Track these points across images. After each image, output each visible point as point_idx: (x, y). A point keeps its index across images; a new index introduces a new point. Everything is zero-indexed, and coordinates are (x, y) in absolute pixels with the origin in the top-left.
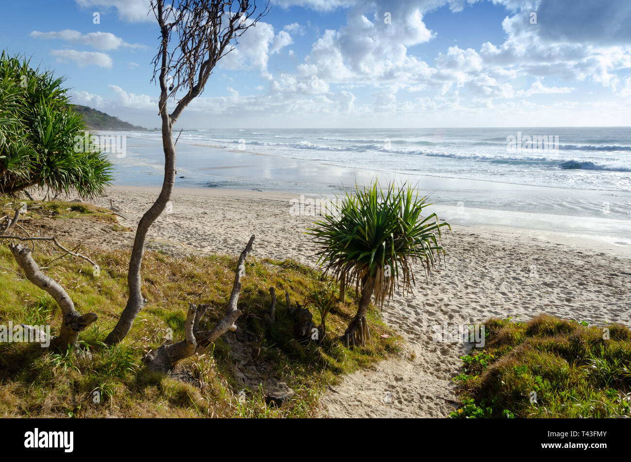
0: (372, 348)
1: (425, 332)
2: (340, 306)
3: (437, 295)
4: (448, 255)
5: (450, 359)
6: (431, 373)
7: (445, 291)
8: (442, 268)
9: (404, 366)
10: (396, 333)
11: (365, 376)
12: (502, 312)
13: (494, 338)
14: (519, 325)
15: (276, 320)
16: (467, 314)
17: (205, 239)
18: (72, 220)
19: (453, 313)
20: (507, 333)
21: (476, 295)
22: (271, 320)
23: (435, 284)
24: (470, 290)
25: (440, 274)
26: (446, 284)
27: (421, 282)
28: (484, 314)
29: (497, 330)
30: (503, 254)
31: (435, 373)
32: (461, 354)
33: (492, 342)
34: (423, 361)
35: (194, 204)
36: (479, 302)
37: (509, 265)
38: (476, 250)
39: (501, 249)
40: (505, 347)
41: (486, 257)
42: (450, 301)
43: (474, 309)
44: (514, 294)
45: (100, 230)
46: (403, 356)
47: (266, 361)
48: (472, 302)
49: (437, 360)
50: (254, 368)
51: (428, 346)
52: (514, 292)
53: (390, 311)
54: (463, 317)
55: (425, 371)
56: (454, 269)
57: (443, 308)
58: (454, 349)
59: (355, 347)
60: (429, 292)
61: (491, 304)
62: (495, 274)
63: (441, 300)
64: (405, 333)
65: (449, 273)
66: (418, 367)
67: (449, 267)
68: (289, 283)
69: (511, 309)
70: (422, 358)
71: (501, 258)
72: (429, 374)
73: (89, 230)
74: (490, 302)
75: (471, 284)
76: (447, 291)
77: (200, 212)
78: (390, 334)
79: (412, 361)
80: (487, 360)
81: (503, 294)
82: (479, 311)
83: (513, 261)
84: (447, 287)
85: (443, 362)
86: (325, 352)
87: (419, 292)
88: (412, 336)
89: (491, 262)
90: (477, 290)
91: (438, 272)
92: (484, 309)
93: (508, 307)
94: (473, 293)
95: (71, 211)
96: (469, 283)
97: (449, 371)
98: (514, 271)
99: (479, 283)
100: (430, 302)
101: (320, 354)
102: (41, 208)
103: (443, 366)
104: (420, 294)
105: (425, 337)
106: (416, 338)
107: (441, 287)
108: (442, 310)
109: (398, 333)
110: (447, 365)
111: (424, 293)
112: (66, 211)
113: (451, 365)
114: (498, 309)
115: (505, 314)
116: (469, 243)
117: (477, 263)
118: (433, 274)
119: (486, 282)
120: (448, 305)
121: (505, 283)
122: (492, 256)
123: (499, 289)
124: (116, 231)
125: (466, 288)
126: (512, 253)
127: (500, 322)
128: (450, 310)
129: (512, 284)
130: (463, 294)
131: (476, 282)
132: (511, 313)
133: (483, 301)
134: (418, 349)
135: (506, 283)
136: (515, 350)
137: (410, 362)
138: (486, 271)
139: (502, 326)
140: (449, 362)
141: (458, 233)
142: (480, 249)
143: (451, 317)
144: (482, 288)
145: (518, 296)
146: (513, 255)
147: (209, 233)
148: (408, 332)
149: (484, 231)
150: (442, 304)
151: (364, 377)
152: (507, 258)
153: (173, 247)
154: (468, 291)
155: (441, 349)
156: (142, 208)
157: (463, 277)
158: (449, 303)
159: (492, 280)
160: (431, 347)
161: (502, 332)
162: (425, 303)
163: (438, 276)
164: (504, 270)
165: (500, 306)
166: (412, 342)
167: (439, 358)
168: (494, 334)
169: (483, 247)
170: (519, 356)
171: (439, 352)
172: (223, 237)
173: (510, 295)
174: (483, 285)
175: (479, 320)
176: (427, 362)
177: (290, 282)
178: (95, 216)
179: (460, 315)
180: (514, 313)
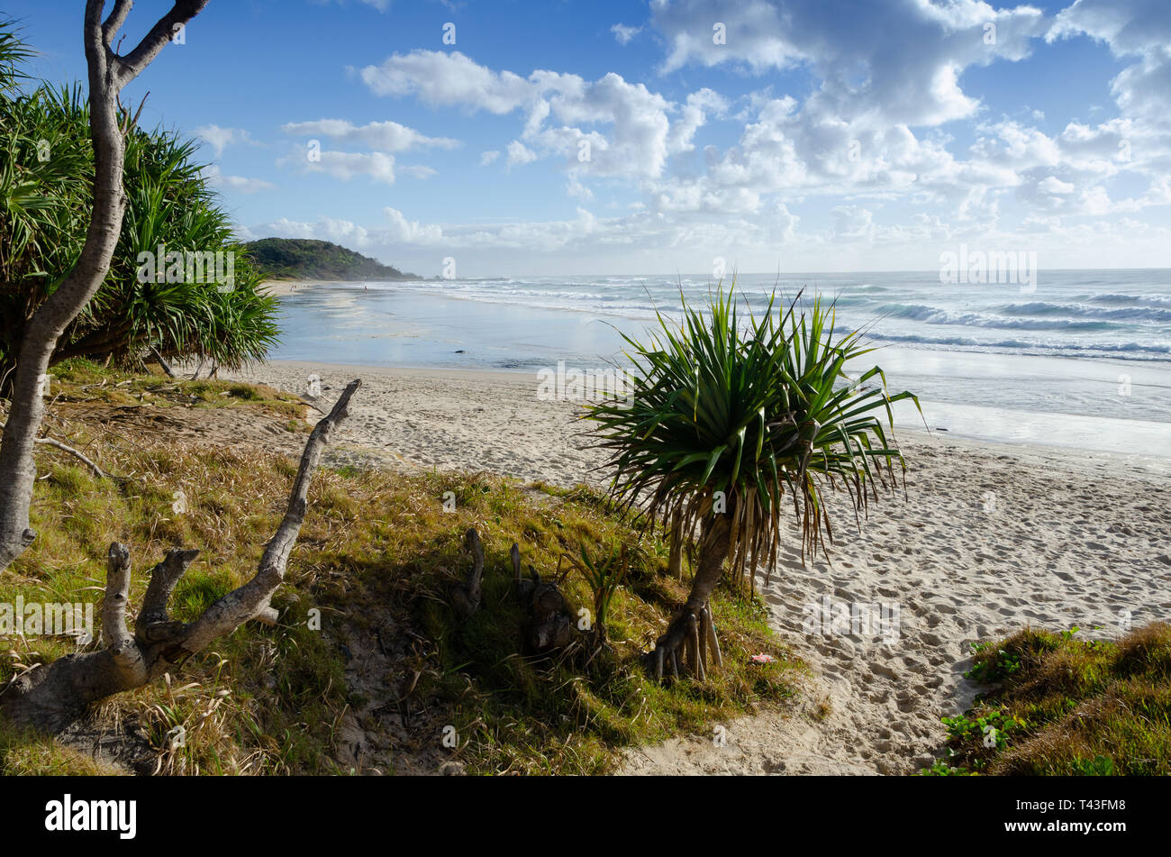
0: (719, 685)
1: (865, 652)
2: (667, 585)
3: (910, 572)
4: (947, 494)
5: (917, 722)
6: (866, 756)
7: (929, 565)
8: (929, 519)
9: (795, 733)
10: (795, 652)
11: (688, 753)
12: (1057, 616)
13: (1033, 676)
14: (1096, 648)
15: (483, 605)
16: (973, 618)
17: (451, 450)
18: (219, 411)
19: (938, 614)
20: (1065, 666)
21: (1000, 576)
22: (470, 606)
23: (908, 552)
24: (987, 565)
25: (923, 530)
26: (934, 551)
27: (877, 546)
28: (1013, 618)
29: (1039, 657)
30: (1069, 496)
31: (876, 755)
32: (946, 710)
33: (1026, 685)
34: (849, 723)
35: (466, 394)
36: (1004, 592)
37: (1082, 519)
38: (1008, 487)
39: (1063, 486)
40: (1058, 699)
41: (1030, 502)
42: (936, 587)
43: (992, 606)
44: (1090, 578)
45: (263, 429)
46: (798, 709)
47: (435, 704)
48: (989, 590)
49: (885, 721)
50: (398, 719)
51: (869, 686)
52: (1089, 575)
53: (791, 602)
54: (961, 624)
55: (850, 750)
56: (956, 521)
57: (917, 601)
58: (930, 698)
59: (677, 681)
60: (892, 566)
61: (1034, 597)
62: (1049, 536)
63: (917, 584)
64: (817, 654)
65: (944, 530)
66: (834, 736)
67: (946, 519)
68: (557, 530)
69: (1079, 611)
70: (850, 714)
71: (1062, 504)
72: (859, 758)
73: (242, 429)
74: (1031, 593)
75: (991, 553)
76: (934, 567)
77: (472, 408)
78: (777, 654)
79: (819, 720)
80: (1007, 732)
81: (1065, 576)
82: (1003, 611)
83: (1091, 510)
84: (936, 557)
85: (898, 728)
86: (594, 689)
87: (869, 565)
88: (833, 661)
89: (1040, 512)
90: (1003, 567)
91: (920, 526)
92: (1014, 608)
93: (1073, 605)
94: (993, 572)
95: (229, 396)
96: (985, 550)
97: (911, 751)
98: (1092, 531)
99: (1009, 553)
100: (890, 588)
101: (575, 694)
102: (177, 390)
103: (898, 738)
104: (870, 570)
105: (864, 664)
106: (843, 666)
107: (920, 557)
108: (914, 607)
109: (798, 654)
110: (908, 737)
111: (881, 568)
112: (220, 397)
113: (919, 736)
114: (1050, 610)
115: (1066, 621)
116: (994, 474)
117: (1009, 513)
118: (907, 531)
119: (1027, 552)
120: (931, 595)
121: (1069, 554)
122: (1043, 500)
123: (1054, 567)
124: (293, 431)
125: (980, 561)
126: (1089, 495)
127: (1048, 639)
128: (932, 607)
129: (1088, 557)
130: (969, 574)
131: (1001, 551)
132: (1080, 620)
133: (1015, 590)
134: (840, 694)
135: (1074, 555)
136: (1081, 711)
137: (814, 724)
138: (1029, 529)
139: (1052, 649)
140: (914, 729)
141: (972, 454)
142: (1017, 484)
143: (933, 622)
144: (1016, 564)
145: (1098, 582)
146: (1090, 498)
147: (463, 439)
148: (824, 652)
149: (1028, 452)
150: (916, 592)
151: (684, 756)
152: (1077, 504)
153: (376, 459)
154: (982, 568)
155: (899, 696)
156: (374, 399)
157: (974, 539)
158: (934, 591)
159: (1040, 547)
160: (876, 689)
161: (1051, 662)
162: (876, 589)
163: (919, 535)
164: (1069, 527)
165: (1053, 604)
166: (829, 676)
167: (890, 718)
168: (1031, 666)
169: (1025, 482)
170: (1089, 729)
171: (892, 704)
172: (486, 448)
173: (1081, 580)
174: (1019, 556)
175: (1000, 632)
176: (859, 726)
177: (560, 527)
178: (263, 405)
179: (955, 619)
180: (1088, 620)
